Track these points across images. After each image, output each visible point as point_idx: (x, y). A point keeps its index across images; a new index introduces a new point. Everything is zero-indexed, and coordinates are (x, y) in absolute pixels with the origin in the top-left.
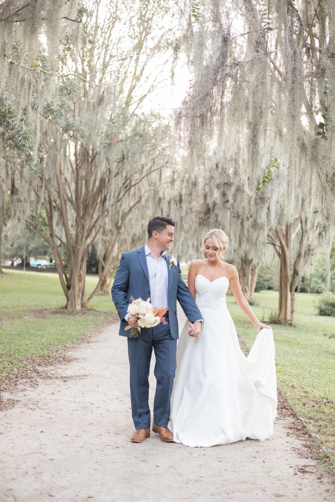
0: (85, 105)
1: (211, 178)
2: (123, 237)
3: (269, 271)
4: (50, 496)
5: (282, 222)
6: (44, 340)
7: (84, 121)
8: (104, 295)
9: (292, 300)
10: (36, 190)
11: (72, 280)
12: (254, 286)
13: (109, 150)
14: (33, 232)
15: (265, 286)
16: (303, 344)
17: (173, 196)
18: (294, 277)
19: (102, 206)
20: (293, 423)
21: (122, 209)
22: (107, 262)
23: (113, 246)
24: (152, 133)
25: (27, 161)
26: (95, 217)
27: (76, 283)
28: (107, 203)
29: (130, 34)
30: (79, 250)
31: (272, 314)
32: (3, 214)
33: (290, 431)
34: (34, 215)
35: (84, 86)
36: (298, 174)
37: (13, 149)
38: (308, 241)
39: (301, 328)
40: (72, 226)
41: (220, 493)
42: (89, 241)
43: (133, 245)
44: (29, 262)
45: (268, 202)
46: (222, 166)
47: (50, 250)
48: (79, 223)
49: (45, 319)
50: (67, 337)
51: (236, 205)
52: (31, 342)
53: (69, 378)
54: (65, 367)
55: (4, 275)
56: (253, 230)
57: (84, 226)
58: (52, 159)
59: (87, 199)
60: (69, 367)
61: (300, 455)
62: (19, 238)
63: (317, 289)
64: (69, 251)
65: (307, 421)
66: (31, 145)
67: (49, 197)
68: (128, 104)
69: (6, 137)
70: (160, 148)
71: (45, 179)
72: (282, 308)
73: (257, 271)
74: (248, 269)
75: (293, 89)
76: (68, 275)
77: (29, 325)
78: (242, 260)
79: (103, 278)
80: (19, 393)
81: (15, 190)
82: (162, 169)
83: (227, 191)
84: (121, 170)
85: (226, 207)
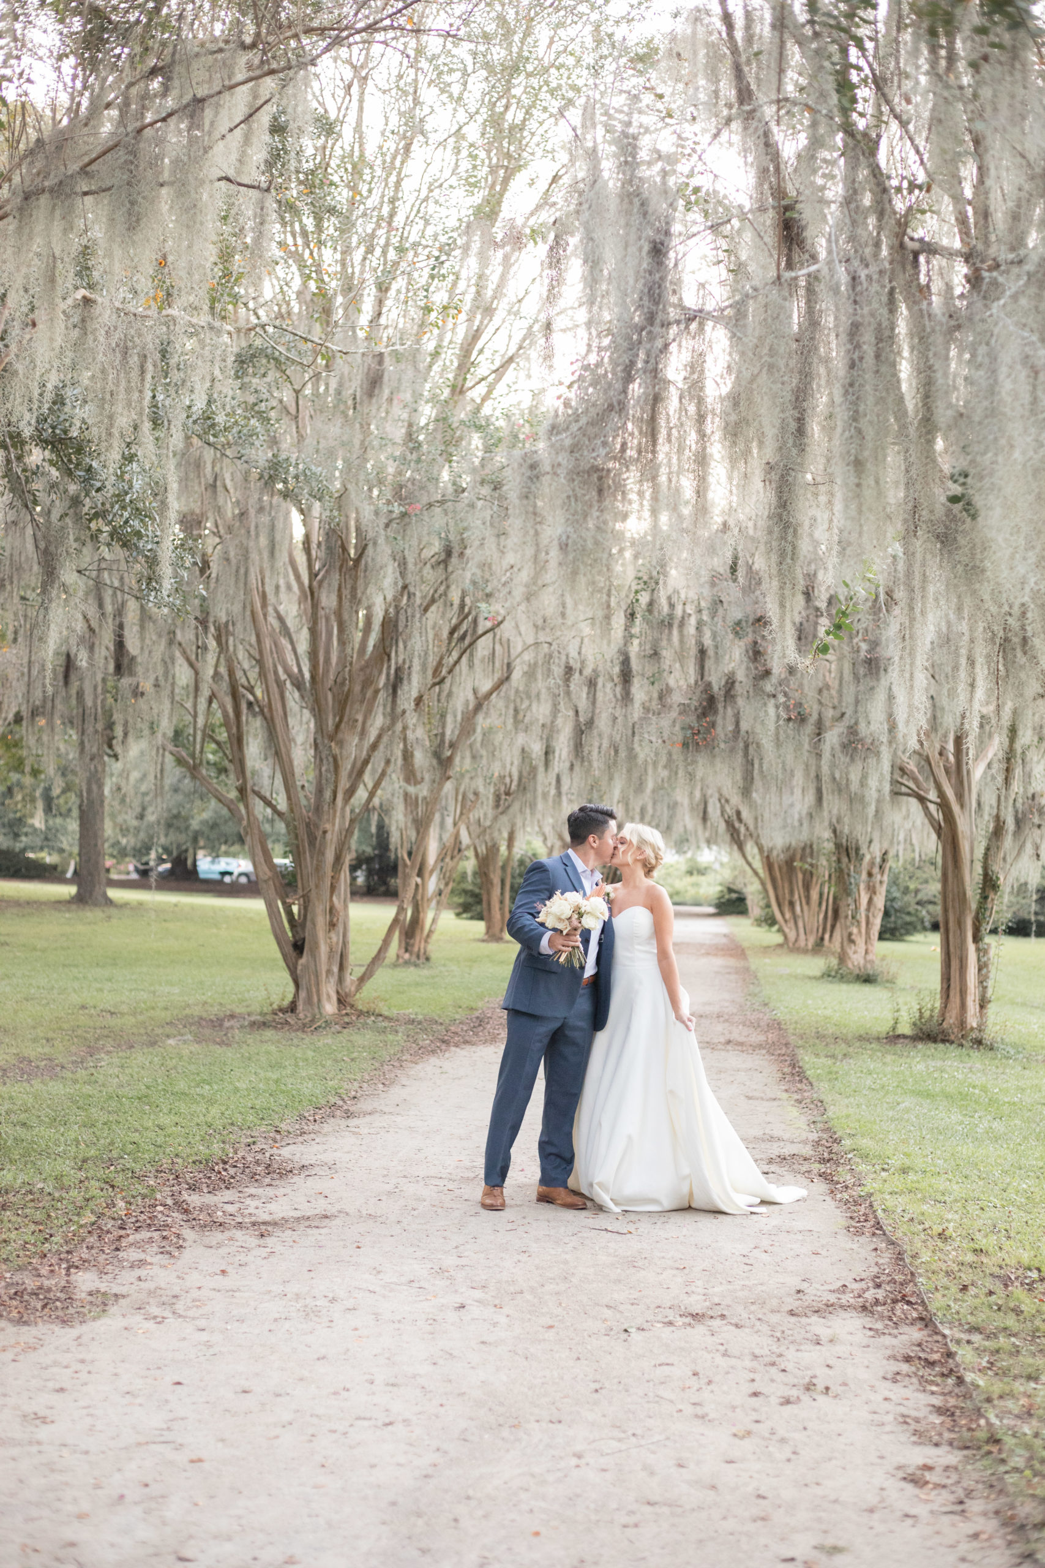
0: (330, 395)
1: (714, 603)
6: (214, 1111)
7: (323, 447)
8: (416, 965)
9: (982, 967)
10: (192, 657)
11: (308, 924)
12: (877, 922)
13: (404, 531)
15: (923, 922)
16: (1005, 1103)
17: (603, 661)
18: (984, 897)
19: (390, 699)
20: (919, 1345)
21: (456, 701)
26: (373, 730)
27: (321, 935)
28: (403, 694)
30: (325, 832)
31: (920, 1011)
33: (905, 1368)
34: (190, 733)
37: (108, 546)
38: (1027, 784)
39: (1012, 1052)
42: (356, 803)
43: (499, 810)
44: (195, 867)
45: (889, 674)
46: (749, 567)
48: (326, 752)
49: (228, 1045)
50: (285, 1102)
51: (794, 683)
52: (176, 1119)
53: (276, 1224)
54: (271, 1192)
55: (113, 911)
56: (848, 759)
57: (340, 762)
58: (235, 563)
59: (346, 679)
60: (281, 1191)
61: (921, 1436)
64: (297, 836)
65: (965, 1337)
67: (232, 673)
68: (458, 390)
71: (215, 622)
72: (952, 994)
73: (884, 877)
76: (295, 909)
77: (175, 1068)
78: (836, 846)
80: (123, 1273)
81: (126, 661)
83: (764, 644)
84: (443, 588)
85: (762, 690)
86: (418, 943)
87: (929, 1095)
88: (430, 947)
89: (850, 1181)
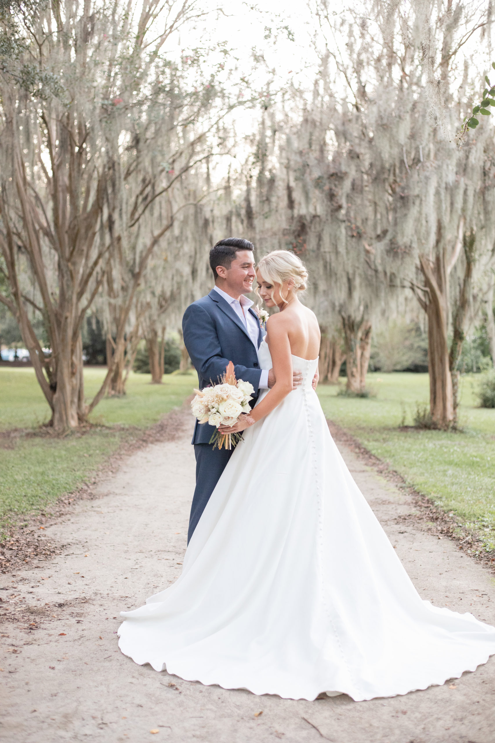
8: (118, 397)
9: (454, 385)
11: (59, 374)
12: (366, 365)
18: (455, 344)
21: (140, 241)
22: (120, 341)
23: (127, 313)
26: (94, 254)
27: (66, 379)
30: (66, 318)
31: (418, 411)
39: (475, 434)
40: (52, 279)
42: (84, 300)
43: (161, 311)
45: (418, 203)
48: (65, 269)
49: (13, 449)
50: (48, 490)
51: (353, 215)
53: (43, 613)
56: (392, 259)
57: (74, 275)
59: (75, 226)
64: (49, 322)
67: (7, 226)
73: (370, 342)
74: (356, 339)
78: (344, 324)
79: (114, 368)
83: (337, 190)
84: (135, 164)
85: (337, 219)
86: (119, 386)
88: (125, 388)
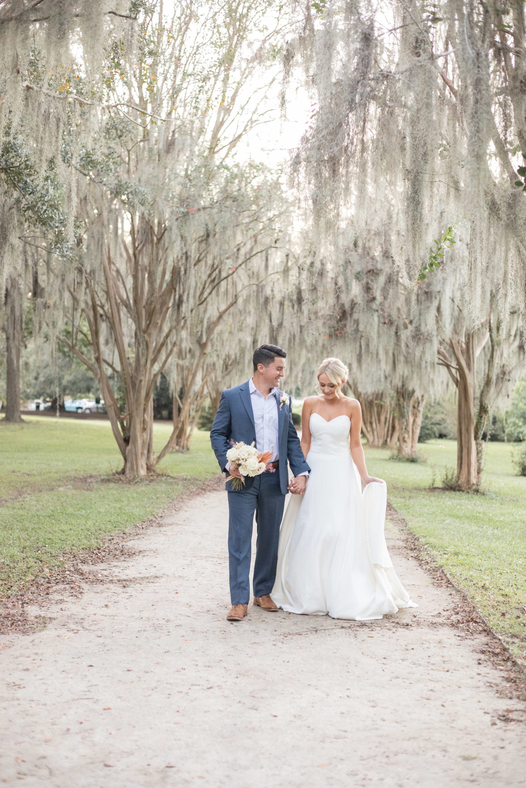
0: (146, 154)
1: (346, 263)
2: (208, 361)
3: (441, 409)
4: (106, 766)
5: (461, 330)
6: (90, 523)
7: (144, 178)
8: (182, 452)
9: (479, 452)
10: (72, 290)
11: (132, 428)
12: (418, 432)
13: (185, 223)
14: (69, 356)
15: (434, 433)
16: (497, 521)
17: (287, 292)
18: (480, 417)
19: (176, 312)
20: (487, 644)
21: (207, 316)
22: (186, 400)
23: (194, 375)
24: (251, 194)
25: (57, 242)
26: (166, 329)
27: (138, 434)
28: (184, 308)
29: (214, 40)
30: (141, 381)
31: (446, 475)
32: (22, 328)
33: (482, 656)
34: (70, 329)
35: (144, 122)
36: (485, 250)
37: (35, 225)
38: (501, 360)
39: (494, 496)
40: (129, 345)
41: (376, 756)
42: (156, 367)
43: (225, 373)
44: (64, 404)
45: (438, 298)
46: (364, 244)
47: (96, 384)
48: (141, 339)
49: (91, 491)
50: (126, 518)
51: (387, 305)
52: (70, 527)
53: (131, 581)
54: (125, 564)
55: (24, 425)
56: (415, 344)
57: (149, 344)
58: (96, 238)
59: (152, 302)
60: (130, 564)
61: (500, 693)
62: (47, 366)
63: (516, 435)
64: (126, 383)
65: (509, 640)
66: (62, 218)
67: (93, 299)
68: (212, 150)
69: (22, 205)
70: (264, 219)
71: (86, 271)
72: (463, 466)
73: (421, 408)
74: (408, 406)
75: (476, 113)
76: (125, 422)
77: (65, 501)
78: (398, 392)
79: (180, 426)
80: (52, 606)
81: (39, 291)
82: (270, 252)
83: (372, 284)
84: (204, 254)
85: (371, 308)
86: (183, 441)
87: (458, 517)
88: (189, 444)
89: (429, 560)
